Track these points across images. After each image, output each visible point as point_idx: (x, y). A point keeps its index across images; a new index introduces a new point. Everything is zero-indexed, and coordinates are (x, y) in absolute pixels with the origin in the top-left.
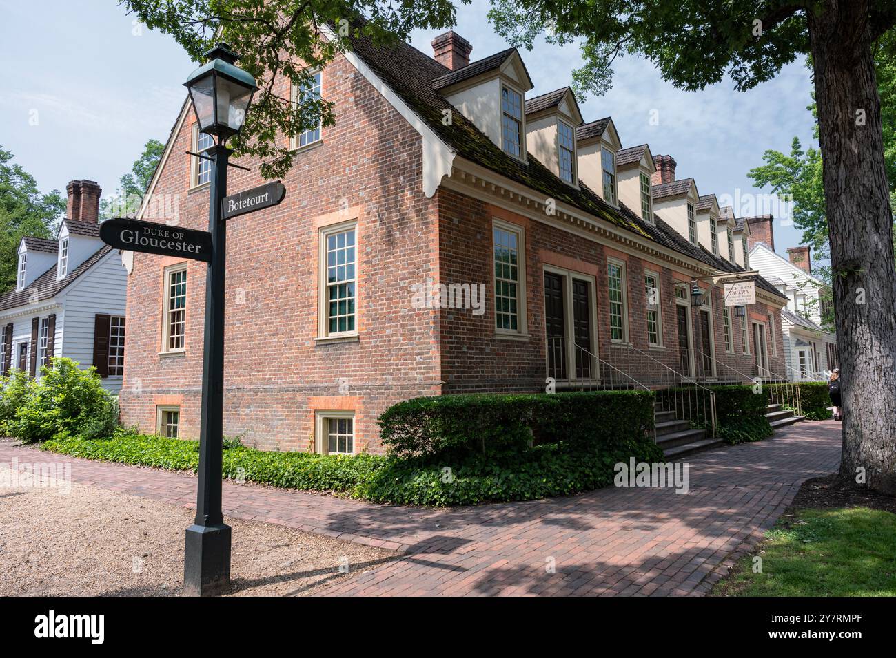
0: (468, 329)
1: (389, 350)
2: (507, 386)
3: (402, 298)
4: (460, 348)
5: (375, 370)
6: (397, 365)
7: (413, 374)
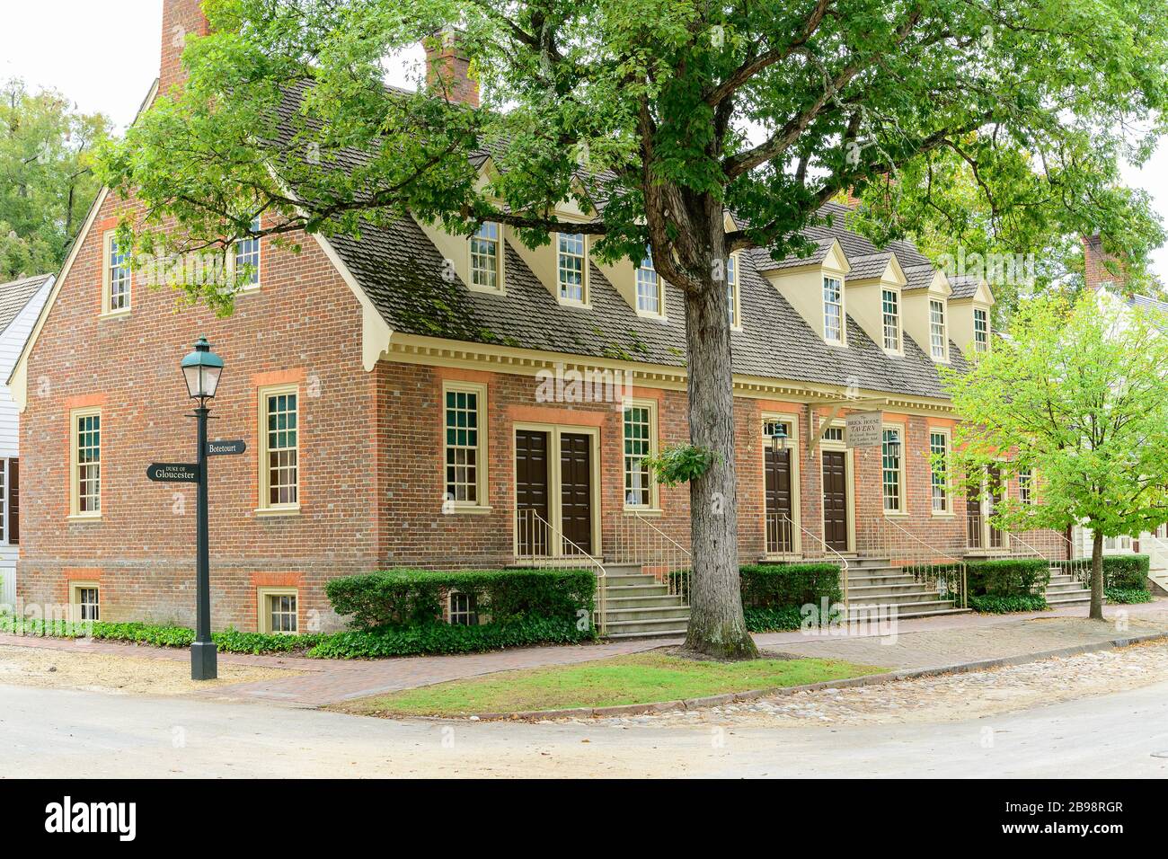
0: (410, 505)
1: (331, 526)
2: (457, 563)
3: (342, 472)
4: (401, 525)
5: (317, 546)
6: (338, 541)
7: (354, 551)
